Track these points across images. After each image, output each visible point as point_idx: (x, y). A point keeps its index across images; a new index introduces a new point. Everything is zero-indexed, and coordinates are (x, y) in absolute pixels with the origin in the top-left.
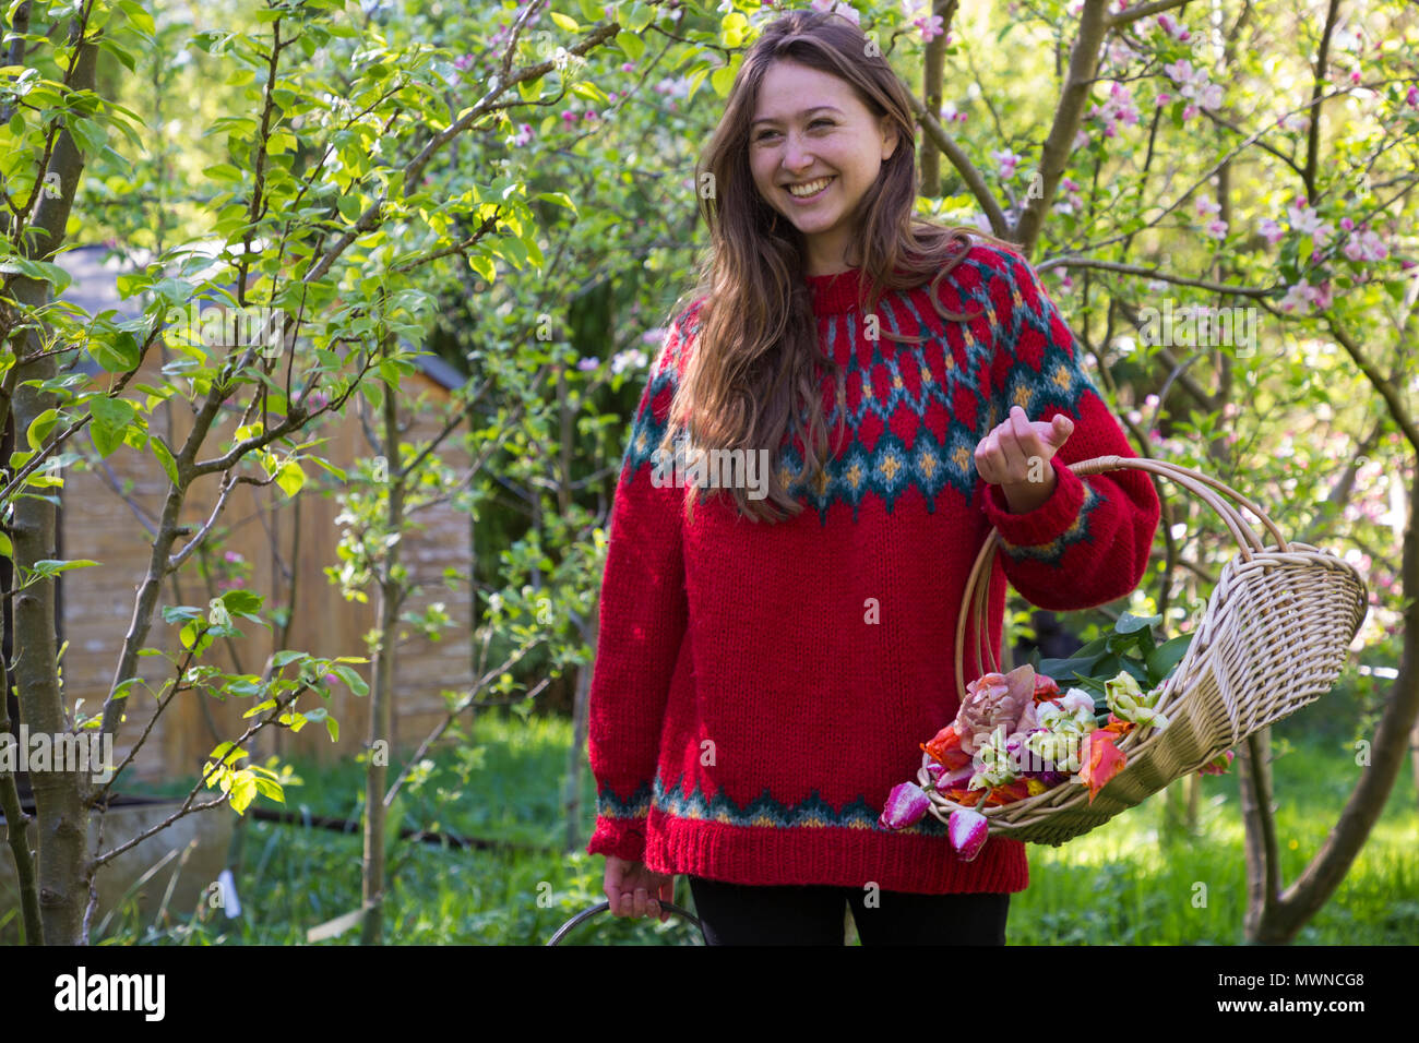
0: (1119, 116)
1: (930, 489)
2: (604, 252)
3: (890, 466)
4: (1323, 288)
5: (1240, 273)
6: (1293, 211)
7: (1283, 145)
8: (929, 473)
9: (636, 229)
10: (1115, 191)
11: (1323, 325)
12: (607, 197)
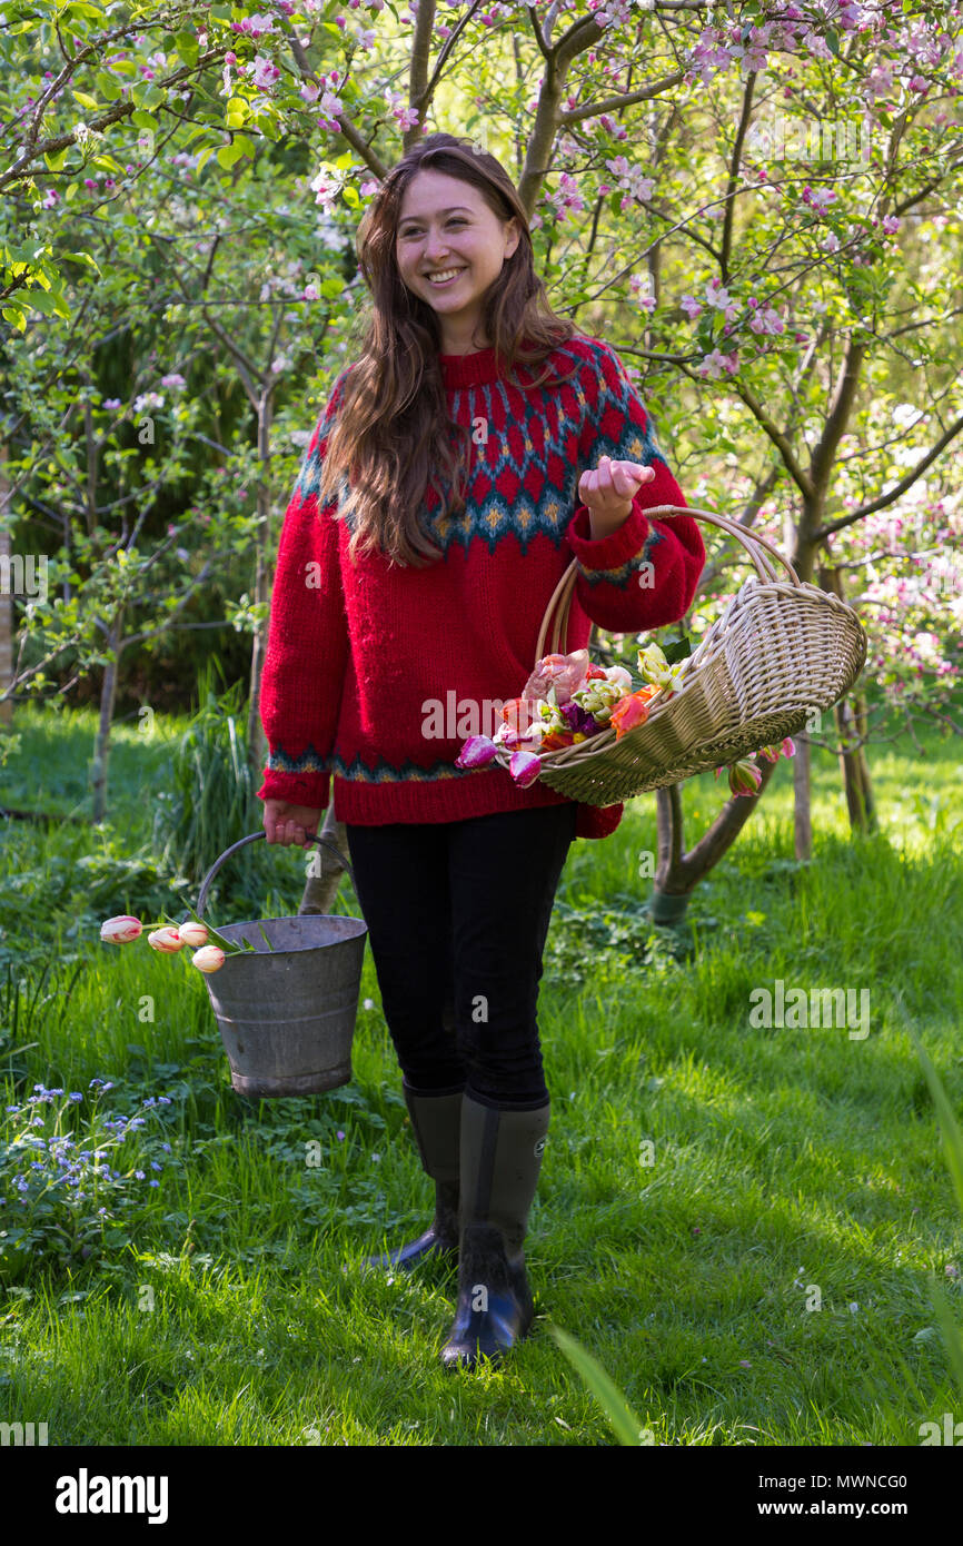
0: (568, 203)
1: (525, 536)
2: (125, 306)
3: (494, 517)
4: (733, 357)
5: (667, 342)
6: (709, 290)
7: (704, 233)
8: (525, 524)
9: (153, 286)
10: (564, 267)
11: (733, 387)
12: (126, 257)
